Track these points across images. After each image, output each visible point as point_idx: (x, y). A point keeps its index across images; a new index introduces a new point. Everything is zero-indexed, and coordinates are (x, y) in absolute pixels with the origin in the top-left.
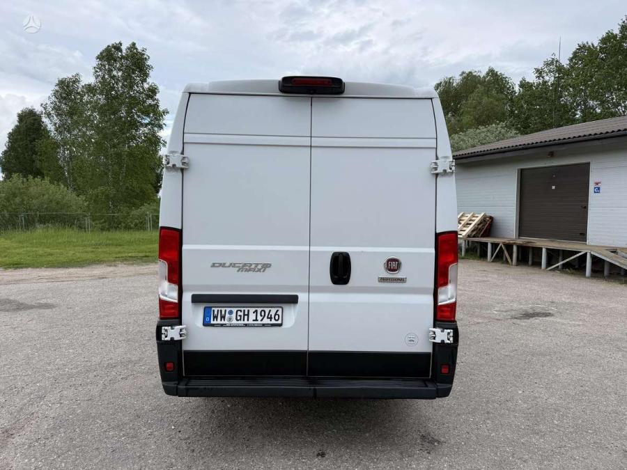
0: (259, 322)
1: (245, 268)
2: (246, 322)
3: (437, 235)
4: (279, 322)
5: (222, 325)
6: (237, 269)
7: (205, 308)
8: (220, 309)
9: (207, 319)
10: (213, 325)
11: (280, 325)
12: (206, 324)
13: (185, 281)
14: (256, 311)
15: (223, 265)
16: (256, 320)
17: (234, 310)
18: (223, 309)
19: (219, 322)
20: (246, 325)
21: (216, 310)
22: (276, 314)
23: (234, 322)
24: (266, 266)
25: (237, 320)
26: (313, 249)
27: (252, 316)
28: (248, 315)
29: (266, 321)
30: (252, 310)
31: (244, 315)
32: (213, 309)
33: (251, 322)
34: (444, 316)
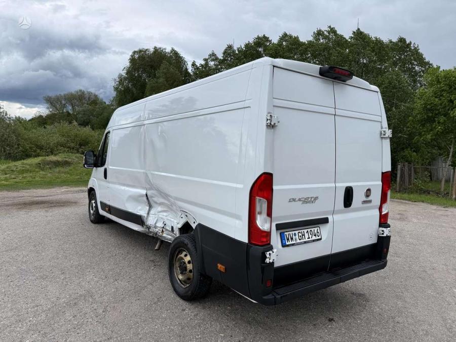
0: (310, 239)
1: (306, 201)
2: (304, 240)
3: (382, 173)
4: (320, 237)
5: (293, 245)
6: (301, 202)
7: (280, 234)
8: (289, 233)
9: (284, 242)
10: (288, 246)
11: (321, 239)
12: (284, 245)
13: (274, 215)
14: (308, 231)
15: (294, 200)
16: (309, 238)
17: (297, 232)
18: (291, 233)
19: (290, 243)
20: (305, 242)
21: (287, 233)
22: (317, 232)
23: (298, 241)
24: (316, 198)
25: (300, 240)
26: (337, 185)
27: (307, 236)
28: (304, 235)
29: (314, 238)
30: (305, 231)
31: (303, 235)
32: (285, 233)
33: (307, 240)
34: (383, 221)
